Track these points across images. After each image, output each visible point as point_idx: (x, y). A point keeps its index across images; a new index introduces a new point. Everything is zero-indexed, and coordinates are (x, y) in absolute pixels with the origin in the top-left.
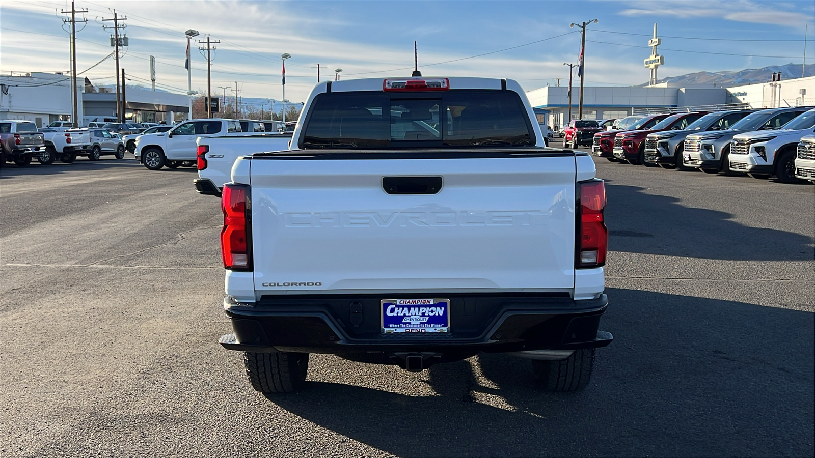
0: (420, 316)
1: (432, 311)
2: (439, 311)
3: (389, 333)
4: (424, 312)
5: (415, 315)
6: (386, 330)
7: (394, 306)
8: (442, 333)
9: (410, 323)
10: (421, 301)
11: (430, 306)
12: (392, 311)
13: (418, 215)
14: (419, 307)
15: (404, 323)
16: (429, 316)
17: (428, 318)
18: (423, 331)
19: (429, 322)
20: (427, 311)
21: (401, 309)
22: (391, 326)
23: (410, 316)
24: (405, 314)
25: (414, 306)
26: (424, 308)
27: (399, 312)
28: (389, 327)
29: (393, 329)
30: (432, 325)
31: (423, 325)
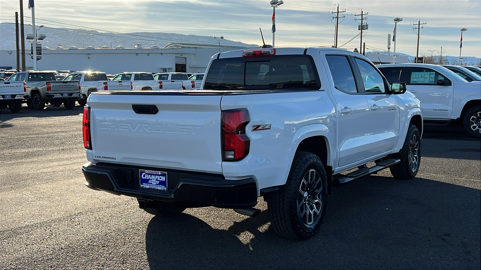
0: (156, 180)
1: (161, 178)
2: (163, 179)
3: (143, 188)
4: (157, 178)
5: (154, 179)
6: (141, 185)
7: (145, 174)
8: (164, 190)
9: (152, 184)
10: (155, 172)
11: (160, 175)
12: (144, 176)
13: (147, 125)
14: (155, 175)
15: (150, 183)
16: (159, 181)
17: (159, 182)
18: (156, 188)
19: (159, 184)
20: (158, 177)
21: (148, 175)
22: (144, 184)
23: (151, 180)
24: (149, 178)
25: (153, 175)
26: (157, 176)
27: (147, 177)
28: (143, 184)
29: (145, 186)
30: (161, 186)
31: (157, 185)
